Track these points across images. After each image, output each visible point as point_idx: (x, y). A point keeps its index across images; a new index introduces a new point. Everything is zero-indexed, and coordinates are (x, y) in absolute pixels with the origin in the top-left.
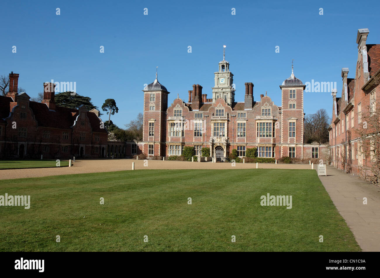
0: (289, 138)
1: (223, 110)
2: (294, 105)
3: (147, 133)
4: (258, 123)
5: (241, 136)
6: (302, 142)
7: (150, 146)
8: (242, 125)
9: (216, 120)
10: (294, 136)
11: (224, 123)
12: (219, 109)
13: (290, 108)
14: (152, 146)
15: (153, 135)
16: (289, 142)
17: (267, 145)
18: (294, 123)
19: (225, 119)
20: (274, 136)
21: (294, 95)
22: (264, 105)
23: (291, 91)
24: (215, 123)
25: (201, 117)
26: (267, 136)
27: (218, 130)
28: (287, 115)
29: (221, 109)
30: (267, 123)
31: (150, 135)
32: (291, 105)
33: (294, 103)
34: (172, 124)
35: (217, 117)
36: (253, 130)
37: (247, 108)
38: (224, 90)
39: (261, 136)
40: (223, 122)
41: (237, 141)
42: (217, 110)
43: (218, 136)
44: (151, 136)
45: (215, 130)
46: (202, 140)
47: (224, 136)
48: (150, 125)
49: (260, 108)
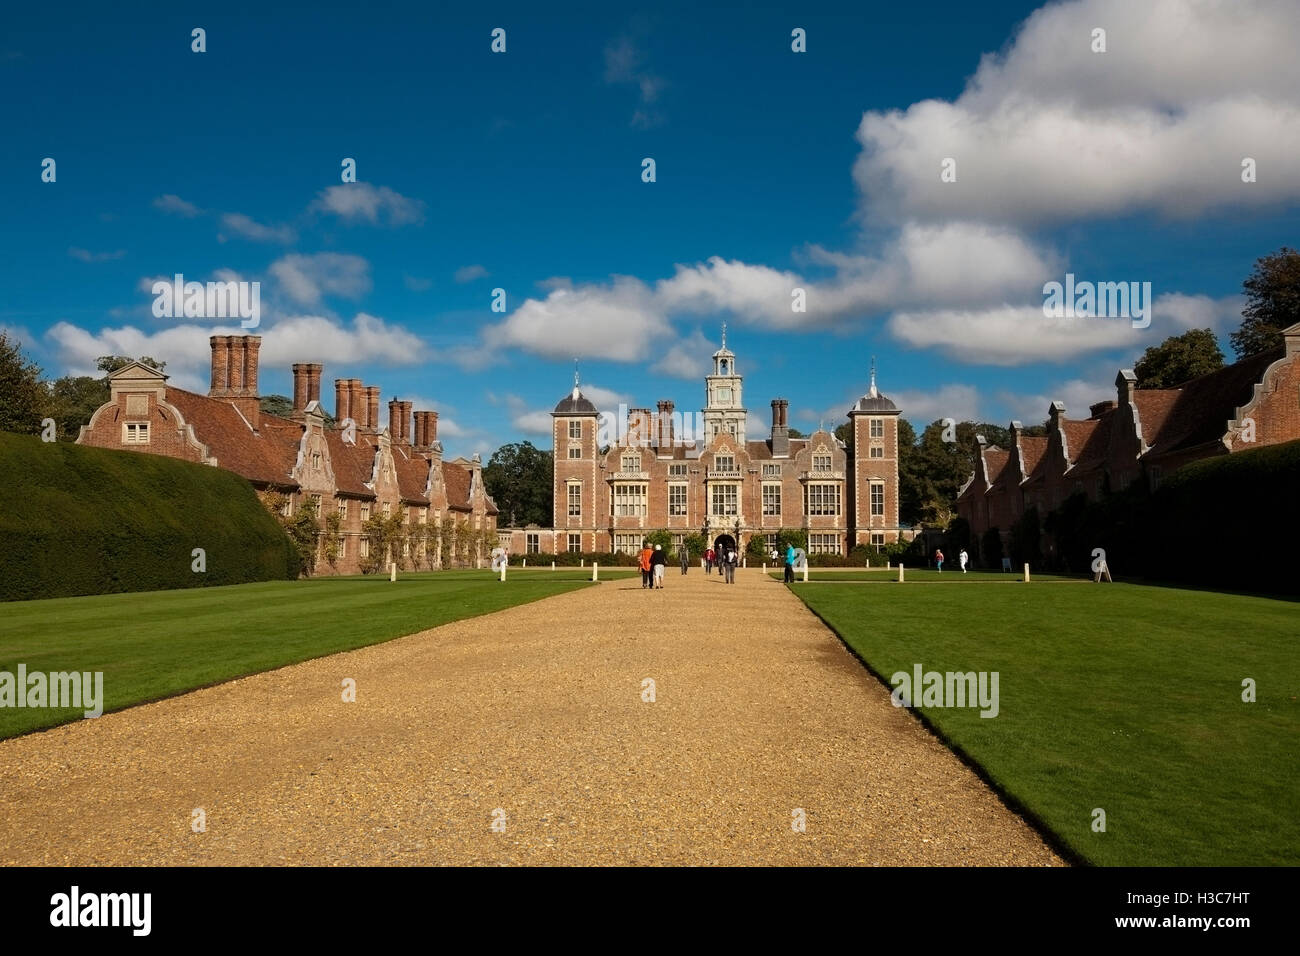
0: (872, 516)
1: (731, 459)
2: (880, 450)
3: (565, 508)
4: (806, 487)
5: (771, 513)
6: (897, 525)
7: (571, 536)
8: (772, 491)
9: (717, 480)
10: (881, 512)
11: (734, 487)
12: (721, 456)
13: (873, 455)
14: (578, 536)
15: (578, 513)
16: (871, 525)
17: (827, 532)
18: (880, 486)
19: (737, 477)
20: (839, 513)
21: (880, 429)
22: (818, 448)
23: (873, 422)
24: (715, 487)
25: (684, 473)
26: (826, 513)
27: (722, 501)
28: (867, 471)
29: (728, 456)
30: (825, 486)
31: (571, 513)
32: (873, 450)
33: (880, 447)
34: (619, 488)
35: (719, 473)
36: (796, 501)
37: (779, 453)
38: (728, 415)
39: (813, 513)
40: (735, 483)
41: (763, 523)
42: (718, 459)
43: (722, 512)
44: (575, 516)
45: (715, 501)
46: (687, 523)
47: (734, 513)
48: (571, 492)
49: (810, 455)
